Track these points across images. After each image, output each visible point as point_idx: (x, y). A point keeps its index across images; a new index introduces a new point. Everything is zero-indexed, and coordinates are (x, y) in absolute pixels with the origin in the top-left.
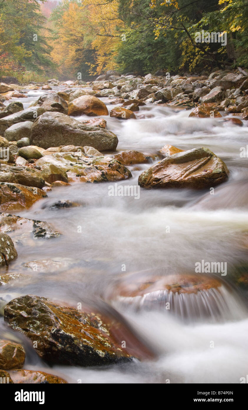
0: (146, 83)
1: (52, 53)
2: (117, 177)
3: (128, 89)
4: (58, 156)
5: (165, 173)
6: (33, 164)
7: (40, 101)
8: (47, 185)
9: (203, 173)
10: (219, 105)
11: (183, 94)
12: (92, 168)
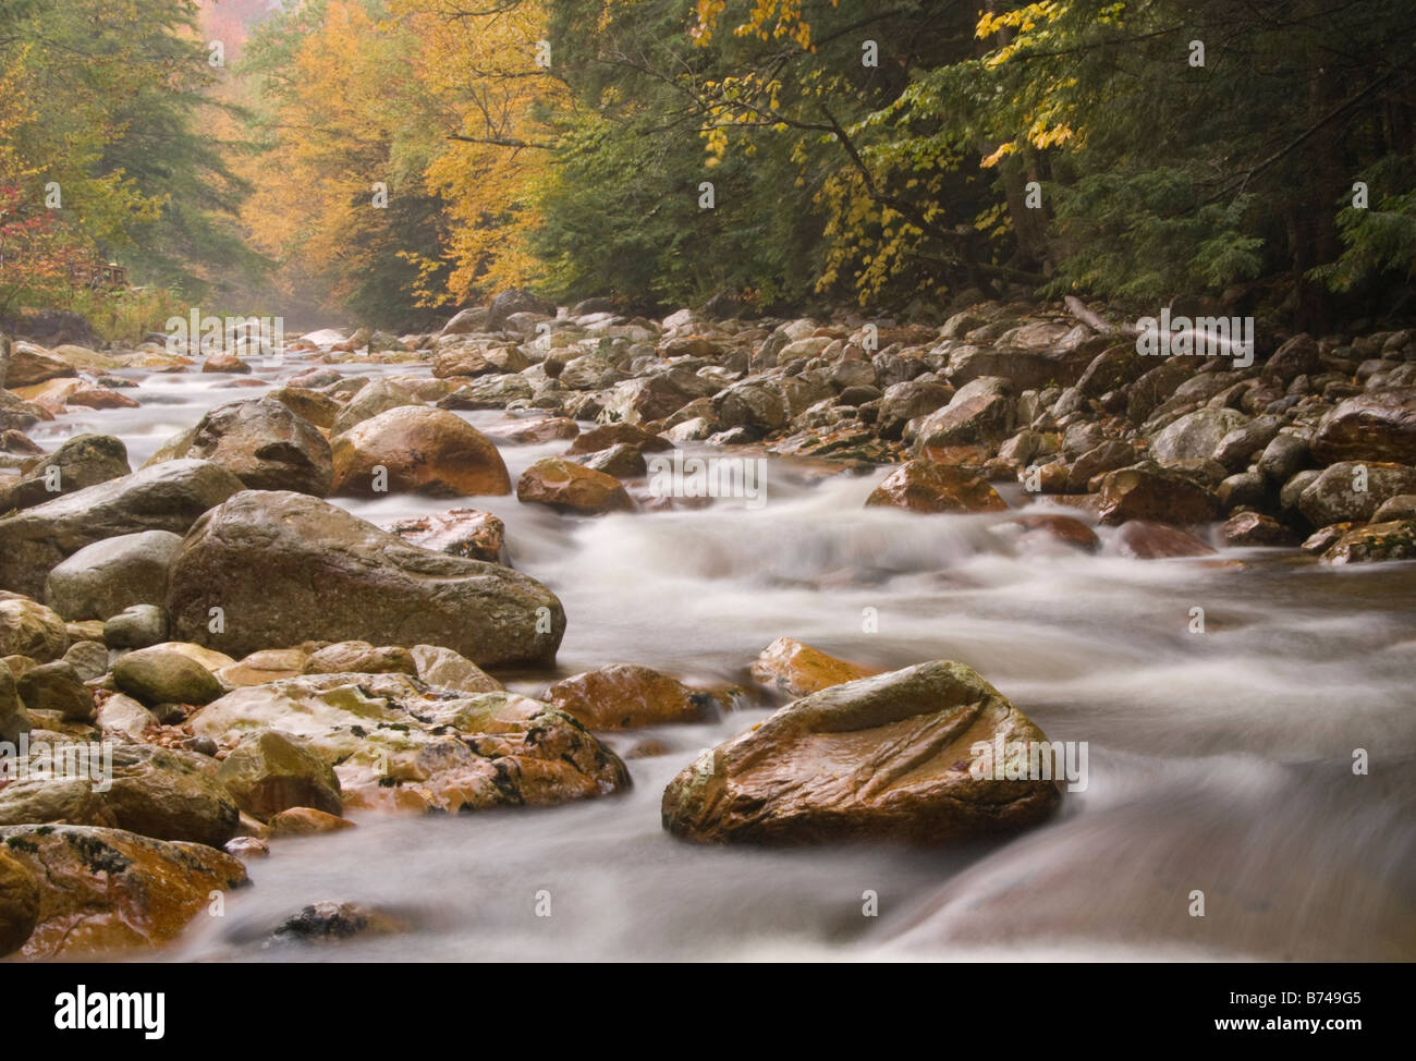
0: (671, 352)
1: (249, 211)
2: (567, 786)
3: (590, 376)
4: (295, 693)
5: (781, 772)
6: (178, 730)
7: (204, 434)
8: (246, 831)
9: (953, 776)
10: (995, 455)
11: (837, 404)
12: (452, 749)
